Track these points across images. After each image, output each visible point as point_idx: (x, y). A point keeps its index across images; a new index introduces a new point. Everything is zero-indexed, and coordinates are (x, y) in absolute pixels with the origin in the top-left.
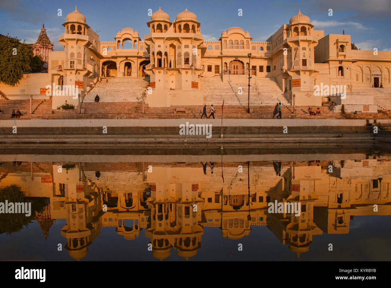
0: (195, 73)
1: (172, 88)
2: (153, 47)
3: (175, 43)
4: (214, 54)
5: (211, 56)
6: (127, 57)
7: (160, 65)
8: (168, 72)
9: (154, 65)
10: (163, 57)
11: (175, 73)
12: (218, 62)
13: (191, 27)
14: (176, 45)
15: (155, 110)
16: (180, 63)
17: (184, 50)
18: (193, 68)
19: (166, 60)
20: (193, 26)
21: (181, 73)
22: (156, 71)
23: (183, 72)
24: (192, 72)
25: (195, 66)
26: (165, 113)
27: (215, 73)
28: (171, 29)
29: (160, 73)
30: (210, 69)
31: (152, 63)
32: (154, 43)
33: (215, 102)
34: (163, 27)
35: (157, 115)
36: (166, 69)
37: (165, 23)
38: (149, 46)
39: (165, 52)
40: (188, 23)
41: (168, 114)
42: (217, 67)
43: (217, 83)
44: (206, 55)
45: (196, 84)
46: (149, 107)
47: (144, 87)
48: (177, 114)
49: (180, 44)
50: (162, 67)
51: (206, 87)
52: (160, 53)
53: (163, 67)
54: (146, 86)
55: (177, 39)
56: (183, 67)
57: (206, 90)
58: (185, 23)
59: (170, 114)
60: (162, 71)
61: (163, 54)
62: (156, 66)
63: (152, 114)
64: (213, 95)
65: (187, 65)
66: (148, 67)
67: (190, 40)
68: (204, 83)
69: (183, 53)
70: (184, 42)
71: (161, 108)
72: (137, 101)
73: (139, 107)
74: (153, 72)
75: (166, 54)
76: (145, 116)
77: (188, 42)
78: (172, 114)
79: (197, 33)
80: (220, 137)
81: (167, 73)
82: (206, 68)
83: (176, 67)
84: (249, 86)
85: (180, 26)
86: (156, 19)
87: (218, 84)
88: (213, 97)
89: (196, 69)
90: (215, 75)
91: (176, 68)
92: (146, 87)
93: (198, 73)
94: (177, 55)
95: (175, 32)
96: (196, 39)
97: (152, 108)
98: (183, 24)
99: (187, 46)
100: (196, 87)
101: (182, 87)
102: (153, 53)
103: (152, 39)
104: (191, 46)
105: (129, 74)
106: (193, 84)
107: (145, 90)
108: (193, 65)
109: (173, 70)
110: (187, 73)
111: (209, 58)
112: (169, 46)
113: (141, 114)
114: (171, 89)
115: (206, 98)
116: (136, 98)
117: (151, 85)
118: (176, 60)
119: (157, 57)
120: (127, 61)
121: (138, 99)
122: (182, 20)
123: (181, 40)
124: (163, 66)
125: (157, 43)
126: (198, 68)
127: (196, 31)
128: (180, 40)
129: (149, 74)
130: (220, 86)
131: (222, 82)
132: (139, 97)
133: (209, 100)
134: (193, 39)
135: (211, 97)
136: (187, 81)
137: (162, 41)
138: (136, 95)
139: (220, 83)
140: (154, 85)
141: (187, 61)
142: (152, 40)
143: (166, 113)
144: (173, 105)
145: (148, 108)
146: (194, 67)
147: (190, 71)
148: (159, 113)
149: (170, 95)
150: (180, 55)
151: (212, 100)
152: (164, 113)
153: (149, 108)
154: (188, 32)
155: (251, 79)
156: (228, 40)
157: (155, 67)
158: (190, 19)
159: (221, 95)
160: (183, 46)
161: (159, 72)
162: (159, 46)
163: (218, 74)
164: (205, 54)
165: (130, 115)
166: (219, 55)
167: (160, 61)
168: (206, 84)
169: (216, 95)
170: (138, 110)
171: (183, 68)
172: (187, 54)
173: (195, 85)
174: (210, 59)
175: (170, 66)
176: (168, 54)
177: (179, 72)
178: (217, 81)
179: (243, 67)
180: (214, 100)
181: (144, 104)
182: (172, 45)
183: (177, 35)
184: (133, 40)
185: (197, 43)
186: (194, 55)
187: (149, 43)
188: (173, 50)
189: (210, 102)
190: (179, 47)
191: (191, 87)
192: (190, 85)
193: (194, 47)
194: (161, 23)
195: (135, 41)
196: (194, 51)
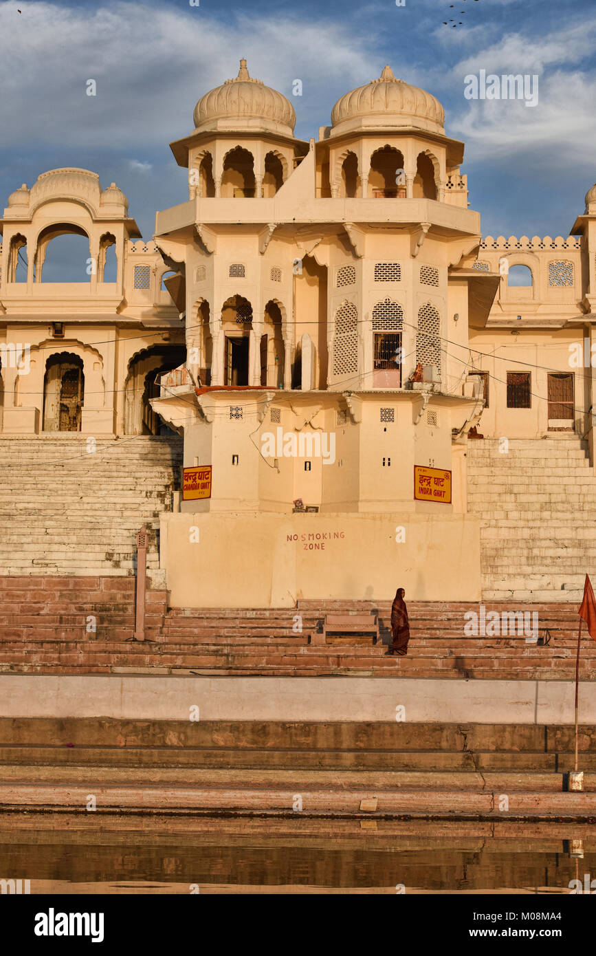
0: (433, 420)
1: (307, 502)
2: (203, 275)
3: (325, 254)
4: (541, 310)
5: (528, 322)
6: (58, 328)
7: (239, 374)
8: (285, 412)
9: (206, 375)
10: (260, 326)
11: (323, 415)
12: (565, 355)
13: (410, 168)
14: (328, 265)
15: (205, 623)
16: (351, 365)
17: (371, 294)
18: (422, 388)
19: (271, 345)
20: (425, 164)
21: (356, 419)
22: (217, 407)
23: (367, 412)
24: (417, 414)
25: (435, 378)
26: (262, 645)
27: (550, 417)
28: (302, 176)
29: (238, 416)
30: (519, 392)
32: (209, 254)
33: (546, 579)
34: (259, 169)
35: (216, 653)
36: (270, 395)
37: (270, 148)
38: (180, 267)
39: (271, 302)
40: (395, 143)
41: (277, 645)
42: (561, 381)
43: (559, 472)
44: (499, 314)
45: (438, 481)
46: (173, 604)
47: (149, 494)
48: (331, 651)
49: (348, 260)
50: (251, 383)
51: (496, 498)
52: (240, 308)
53: (258, 383)
54: (161, 489)
55: (339, 234)
56: (368, 386)
57: (499, 515)
58: (379, 144)
59: (291, 651)
60: (250, 407)
61: (258, 314)
62: (218, 379)
63: (191, 646)
64: (538, 543)
65: (389, 375)
66: (174, 383)
67: (404, 240)
68: (486, 471)
69: (366, 310)
70: (373, 249)
71: (241, 614)
72: (108, 570)
73: (117, 608)
74: (201, 414)
75: (273, 310)
76: (147, 658)
77: (396, 248)
78: (303, 650)
79: (444, 195)
80: (566, 788)
81: (276, 418)
82: (499, 391)
83: (329, 381)
85: (351, 164)
86: (223, 126)
87: (566, 481)
88: (536, 552)
89: (440, 398)
90: (549, 429)
91: (329, 390)
92: (161, 496)
93: (451, 417)
94: (332, 316)
95: (326, 192)
96: (438, 232)
97: (188, 614)
98: (366, 151)
99: (388, 272)
100: (439, 494)
101: (362, 497)
102: (204, 308)
103: (200, 229)
104: (410, 270)
105: (71, 418)
106: (422, 479)
107: (153, 508)
108: (425, 375)
109: (309, 399)
110: (387, 416)
111: (515, 331)
112: (288, 272)
113: (128, 647)
114: (299, 507)
115: (494, 557)
116: (103, 556)
117: (190, 482)
118: (330, 344)
119: (221, 330)
120: (59, 349)
121: (116, 558)
122: (364, 129)
123: (354, 237)
124: (254, 379)
125: (226, 250)
126: (449, 391)
127: (442, 187)
128: (351, 236)
129: (177, 424)
130: (576, 489)
131: (591, 465)
132: (118, 549)
133: (512, 570)
134: (425, 231)
135: (525, 552)
136: (387, 462)
137: (251, 243)
138: (105, 541)
139: (579, 472)
140: (204, 486)
141: (387, 351)
142: (197, 240)
143: (269, 640)
144: (307, 596)
145: (169, 609)
146: (428, 386)
147: (403, 410)
148: (229, 641)
149: (290, 538)
150: (349, 318)
151: (528, 570)
152: (258, 645)
153: (173, 613)
154: (391, 191)
157: (214, 383)
158: (407, 123)
159: (580, 544)
160: (366, 269)
161: (236, 414)
162: (237, 271)
163: (568, 423)
164: (495, 309)
165: (68, 650)
166: (574, 314)
167: (238, 350)
168: (499, 480)
169: (551, 544)
170: (110, 622)
171: (369, 393)
172: (388, 312)
173: (433, 487)
174: (522, 339)
175: (297, 382)
176: (287, 316)
177: (346, 413)
178: (561, 463)
180: (544, 569)
181: (147, 587)
182: (311, 266)
183: (338, 209)
184: (95, 232)
185: (445, 254)
186: (429, 316)
187: (179, 251)
188: (315, 290)
189: (518, 583)
190: (348, 277)
191: (413, 497)
192: (407, 484)
193: (428, 277)
194: (246, 145)
195: (108, 239)
196: (429, 295)
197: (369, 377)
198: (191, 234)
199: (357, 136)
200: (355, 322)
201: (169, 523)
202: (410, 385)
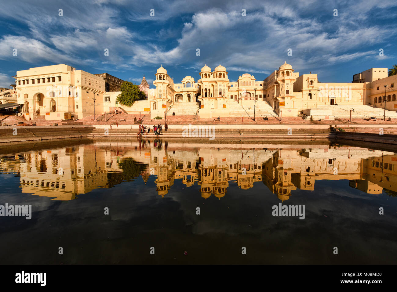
0: (224, 100)
2: (202, 86)
3: (214, 84)
5: (233, 90)
6: (188, 92)
7: (206, 96)
9: (203, 96)
10: (208, 91)
11: (214, 100)
12: (236, 93)
13: (223, 75)
15: (204, 120)
16: (217, 95)
17: (219, 88)
19: (209, 93)
20: (224, 74)
22: (204, 99)
23: (218, 99)
24: (223, 99)
27: (235, 99)
28: (212, 76)
30: (232, 97)
31: (202, 95)
34: (208, 75)
36: (209, 98)
37: (209, 73)
38: (200, 85)
40: (221, 72)
42: (236, 96)
44: (230, 90)
47: (197, 108)
48: (216, 122)
49: (216, 84)
51: (230, 107)
52: (206, 89)
54: (199, 107)
55: (215, 82)
56: (218, 97)
57: (231, 109)
58: (219, 72)
60: (207, 99)
63: (203, 122)
64: (234, 112)
65: (220, 95)
66: (200, 97)
67: (222, 82)
68: (229, 105)
69: (218, 89)
70: (219, 83)
71: (207, 119)
73: (195, 118)
74: (202, 100)
75: (209, 90)
76: (199, 123)
78: (213, 122)
80: (241, 135)
81: (210, 100)
82: (230, 97)
84: (255, 106)
85: (217, 75)
86: (204, 71)
87: (237, 106)
90: (235, 101)
91: (215, 97)
93: (226, 100)
94: (215, 90)
95: (214, 77)
97: (202, 119)
98: (218, 73)
99: (220, 85)
100: (225, 107)
101: (218, 107)
102: (203, 90)
104: (222, 85)
105: (190, 101)
109: (213, 98)
110: (220, 100)
112: (211, 86)
113: (197, 122)
114: (212, 108)
115: (230, 113)
116: (194, 114)
118: (215, 93)
119: (204, 92)
120: (188, 94)
124: (207, 96)
125: (205, 84)
126: (226, 97)
127: (225, 77)
128: (217, 82)
129: (200, 101)
131: (239, 104)
134: (224, 81)
136: (220, 104)
137: (207, 83)
138: (194, 112)
140: (203, 107)
141: (220, 93)
142: (202, 83)
143: (210, 121)
144: (213, 117)
145: (200, 118)
146: (224, 97)
147: (222, 99)
148: (206, 121)
149: (211, 111)
150: (217, 90)
152: (208, 122)
154: (220, 77)
155: (256, 103)
156: (242, 81)
158: (222, 70)
159: (238, 112)
160: (218, 85)
161: (206, 100)
162: (206, 86)
165: (191, 122)
166: (237, 89)
167: (206, 94)
170: (195, 120)
172: (220, 89)
174: (232, 92)
175: (212, 96)
176: (211, 90)
177: (216, 100)
178: (236, 104)
179: (250, 96)
180: (235, 114)
181: (199, 116)
182: (213, 85)
183: (215, 79)
184: (191, 82)
185: (226, 84)
186: (224, 90)
187: (200, 84)
188: (213, 88)
189: (233, 115)
190: (216, 86)
192: (222, 106)
193: (224, 86)
194: (206, 73)
195: (192, 83)
196: (224, 88)
197: (219, 96)
198: (201, 82)
199: (217, 72)
200: (217, 91)
201: (200, 110)
202: (222, 97)
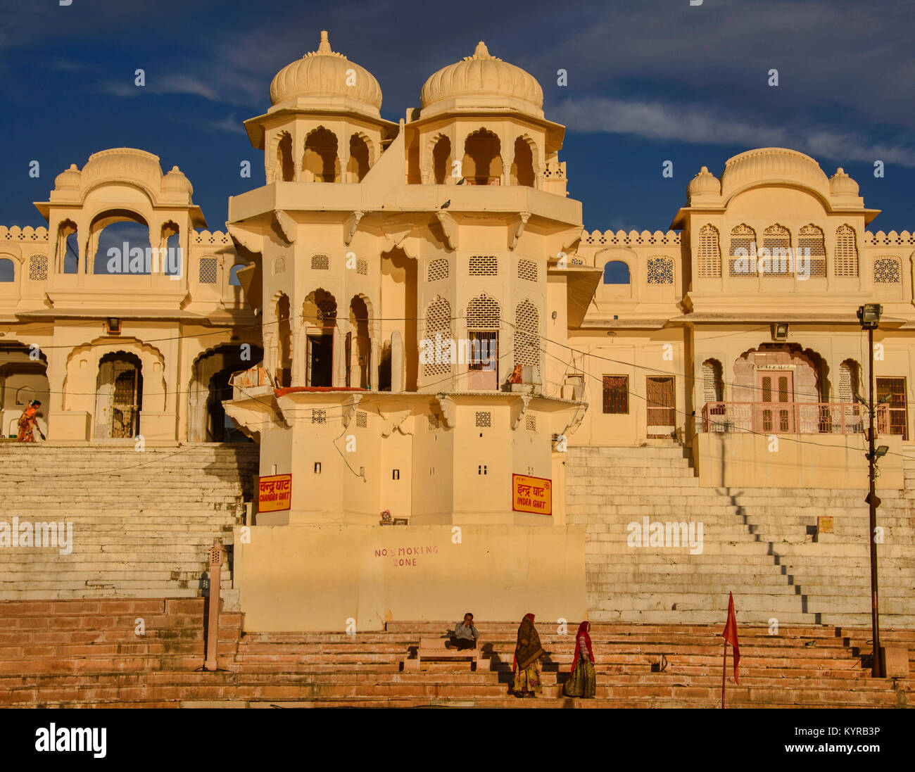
0: (532, 425)
1: (395, 514)
2: (285, 266)
3: (416, 246)
4: (639, 308)
5: (625, 322)
6: (114, 324)
7: (321, 374)
8: (372, 417)
9: (285, 376)
10: (344, 325)
11: (413, 422)
12: (668, 356)
13: (508, 153)
14: (418, 257)
15: (284, 648)
16: (443, 366)
17: (465, 289)
18: (520, 390)
19: (354, 343)
20: (523, 147)
21: (450, 423)
22: (298, 410)
23: (461, 416)
24: (516, 418)
25: (536, 379)
26: (350, 673)
27: (649, 424)
29: (320, 420)
30: (616, 397)
31: (272, 361)
32: (288, 243)
33: (656, 598)
34: (344, 154)
35: (299, 683)
36: (357, 397)
37: (356, 129)
38: (257, 257)
39: (356, 297)
40: (491, 126)
41: (367, 673)
42: (663, 384)
43: (662, 482)
44: (594, 313)
45: (538, 491)
46: (246, 629)
47: (218, 506)
48: (427, 679)
49: (442, 253)
50: (335, 384)
51: (595, 510)
52: (324, 302)
53: (343, 385)
54: (232, 500)
55: (433, 226)
56: (463, 387)
57: (600, 528)
58: (474, 126)
59: (382, 680)
60: (334, 410)
61: (344, 311)
62: (300, 376)
63: (270, 675)
64: (645, 559)
65: (485, 375)
66: (249, 384)
67: (501, 231)
68: (583, 481)
69: (461, 306)
70: (467, 239)
71: (325, 638)
72: (175, 591)
73: (185, 634)
74: (280, 418)
75: (359, 306)
76: (221, 690)
77: (493, 239)
78: (396, 678)
79: (541, 182)
81: (362, 422)
82: (594, 394)
83: (420, 383)
84: (872, 501)
85: (443, 149)
86: (303, 104)
87: (671, 491)
88: (642, 568)
89: (540, 401)
90: (649, 436)
91: (420, 392)
92: (231, 508)
93: (549, 421)
94: (423, 312)
95: (415, 177)
96: (539, 223)
97: (264, 639)
98: (460, 133)
99: (484, 265)
100: (538, 504)
101: (456, 508)
102: (284, 304)
103: (281, 218)
104: (507, 263)
105: (130, 425)
106: (521, 488)
107: (222, 521)
108: (524, 377)
109: (399, 403)
110: (483, 420)
111: (611, 332)
112: (375, 264)
113: (198, 677)
114: (386, 519)
115: (598, 574)
116: (168, 576)
117: (267, 492)
119: (303, 328)
120: (115, 348)
121: (182, 577)
122: (458, 110)
123: (449, 226)
124: (338, 380)
125: (307, 238)
126: (551, 391)
127: (539, 173)
128: (445, 226)
129: (253, 429)
130: (682, 501)
131: (696, 474)
132: (184, 568)
133: (618, 589)
134: (525, 221)
135: (631, 569)
136: (482, 470)
137: (336, 231)
138: (170, 558)
139: (684, 482)
140: (283, 497)
142: (277, 228)
143: (356, 667)
144: (396, 618)
145: (243, 634)
146: (529, 388)
147: (501, 413)
148: (312, 668)
149: (378, 553)
150: (442, 314)
151: (636, 588)
152: (345, 673)
153: (247, 638)
154: (482, 178)
155: (881, 462)
156: (726, 224)
157: (294, 384)
158: (505, 105)
159: (689, 560)
160: (461, 261)
161: (319, 418)
162: (320, 263)
163: (667, 430)
164: (591, 307)
165: (128, 683)
166: (675, 314)
167: (321, 349)
168: (601, 490)
169: (658, 559)
170: (177, 649)
171: (464, 395)
172: (484, 309)
173: (533, 497)
174: (618, 340)
175: (385, 383)
176: (374, 311)
177: (438, 418)
178: (663, 472)
179: (823, 386)
180: (653, 587)
181: (220, 611)
182: (397, 257)
183: (427, 197)
184: (156, 221)
185: (543, 246)
186: (527, 313)
187: (255, 241)
188: (402, 286)
189: (625, 603)
190: (441, 270)
191: (511, 508)
192: (505, 494)
193: (526, 271)
194: (329, 125)
195: (171, 227)
196: (527, 290)
197: (463, 378)
198: (271, 223)
199: (449, 117)
200: (449, 319)
202: (507, 387)
